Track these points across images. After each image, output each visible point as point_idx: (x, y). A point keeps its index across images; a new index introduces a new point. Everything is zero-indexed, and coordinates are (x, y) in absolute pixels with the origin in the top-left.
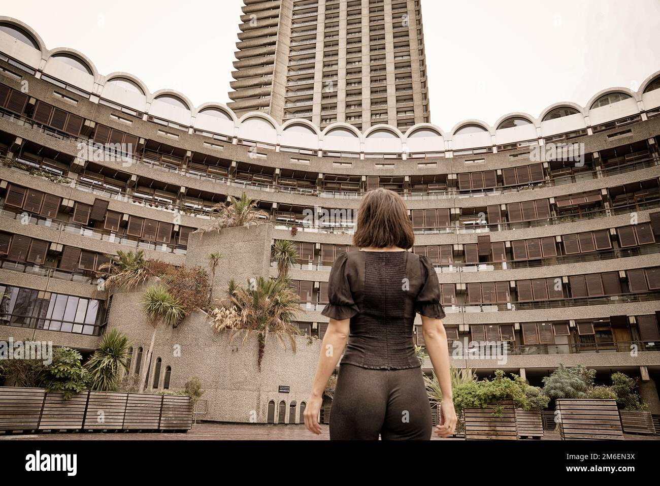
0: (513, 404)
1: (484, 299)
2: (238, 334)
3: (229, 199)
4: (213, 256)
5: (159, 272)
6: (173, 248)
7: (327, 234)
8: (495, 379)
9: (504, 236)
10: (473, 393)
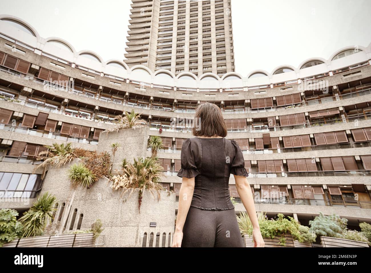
0: (291, 237)
1: (268, 170)
2: (127, 191)
3: (124, 113)
4: (114, 145)
5: (80, 155)
6: (90, 141)
7: (179, 132)
8: (278, 219)
9: (278, 134)
10: (265, 228)
